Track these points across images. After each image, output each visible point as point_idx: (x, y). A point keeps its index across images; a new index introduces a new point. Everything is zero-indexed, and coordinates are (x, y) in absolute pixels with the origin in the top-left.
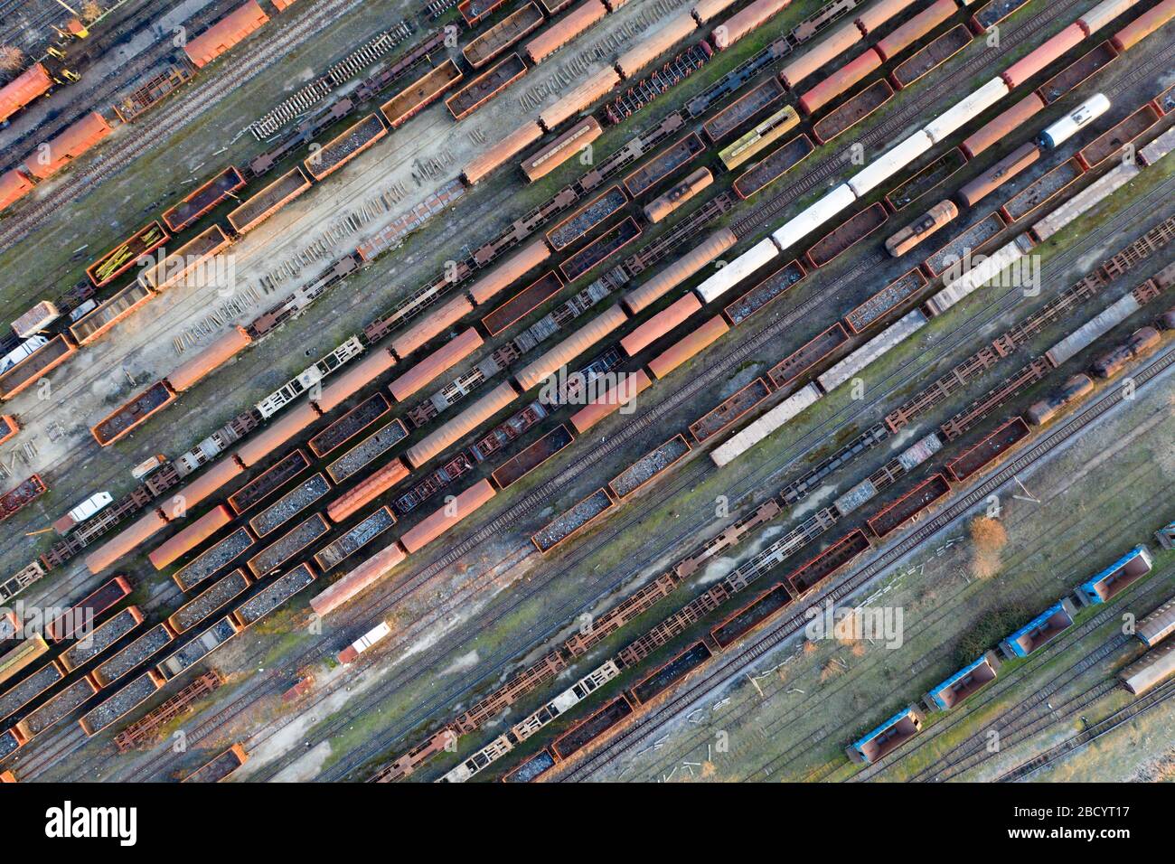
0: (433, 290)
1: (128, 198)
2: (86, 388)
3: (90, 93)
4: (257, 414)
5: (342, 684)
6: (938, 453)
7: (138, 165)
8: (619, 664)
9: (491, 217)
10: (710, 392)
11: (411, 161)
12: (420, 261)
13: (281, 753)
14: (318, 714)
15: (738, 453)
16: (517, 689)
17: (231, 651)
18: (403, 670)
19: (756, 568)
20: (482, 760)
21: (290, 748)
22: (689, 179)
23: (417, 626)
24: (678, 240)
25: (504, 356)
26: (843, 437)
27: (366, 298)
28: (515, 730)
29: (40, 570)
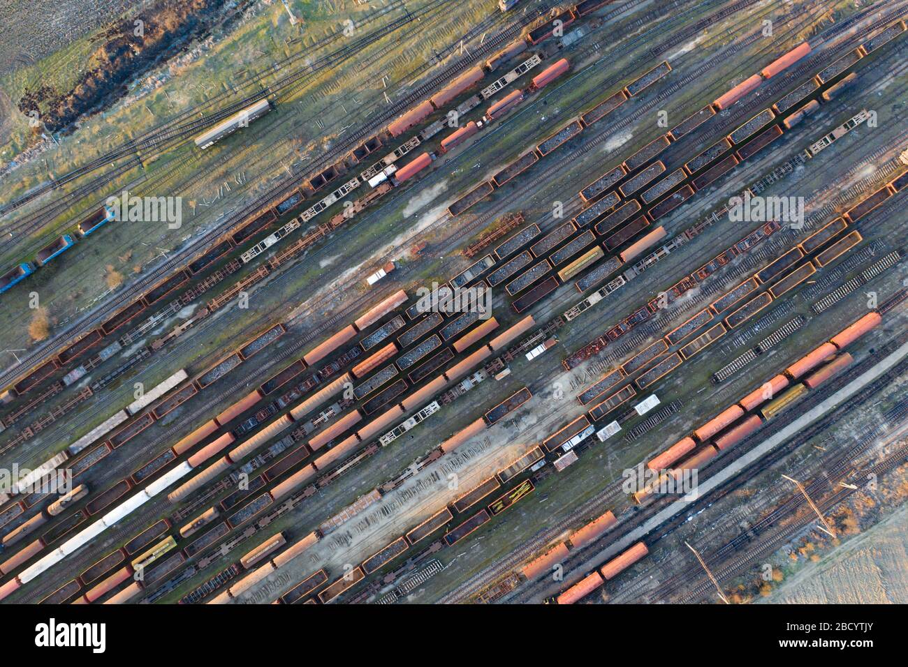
0: (339, 471)
1: (516, 529)
2: (540, 420)
3: (538, 591)
4: (440, 403)
5: (396, 250)
6: (65, 374)
7: (510, 548)
8: (241, 261)
9: (307, 512)
10: (188, 411)
11: (352, 545)
12: (347, 489)
13: (431, 211)
14: (411, 233)
15: (173, 376)
16: (295, 248)
17: (458, 269)
18: (362, 258)
19: (165, 313)
20: (318, 208)
21: (426, 214)
22: (193, 531)
23: (354, 282)
24: (202, 496)
25: (300, 433)
26: (117, 384)
27: (379, 467)
28: (299, 225)
29: (566, 316)
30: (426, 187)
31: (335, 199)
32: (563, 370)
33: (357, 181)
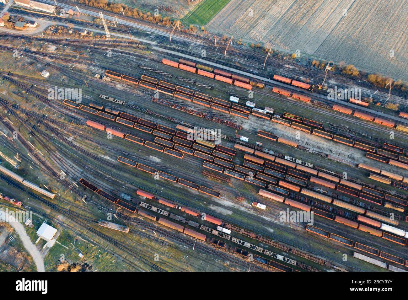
0: (333, 173)
1: (300, 112)
3: (311, 95)
4: (284, 157)
5: (246, 207)
7: (307, 110)
8: (297, 264)
9: (355, 175)
11: (350, 154)
12: (336, 167)
13: (223, 204)
14: (237, 206)
15: (359, 258)
16: (275, 244)
17: (236, 181)
18: (259, 218)
20: (254, 247)
21: (226, 205)
22: (399, 207)
23: (269, 214)
25: (335, 195)
28: (266, 250)
29: (225, 138)
30: (216, 213)
31: (246, 243)
32: (243, 129)
33: (233, 239)
